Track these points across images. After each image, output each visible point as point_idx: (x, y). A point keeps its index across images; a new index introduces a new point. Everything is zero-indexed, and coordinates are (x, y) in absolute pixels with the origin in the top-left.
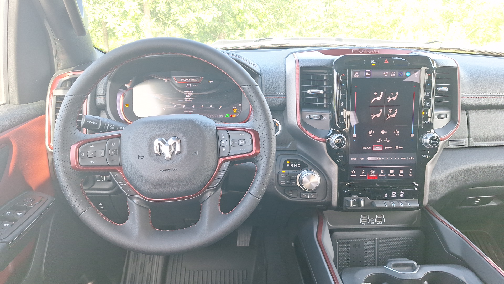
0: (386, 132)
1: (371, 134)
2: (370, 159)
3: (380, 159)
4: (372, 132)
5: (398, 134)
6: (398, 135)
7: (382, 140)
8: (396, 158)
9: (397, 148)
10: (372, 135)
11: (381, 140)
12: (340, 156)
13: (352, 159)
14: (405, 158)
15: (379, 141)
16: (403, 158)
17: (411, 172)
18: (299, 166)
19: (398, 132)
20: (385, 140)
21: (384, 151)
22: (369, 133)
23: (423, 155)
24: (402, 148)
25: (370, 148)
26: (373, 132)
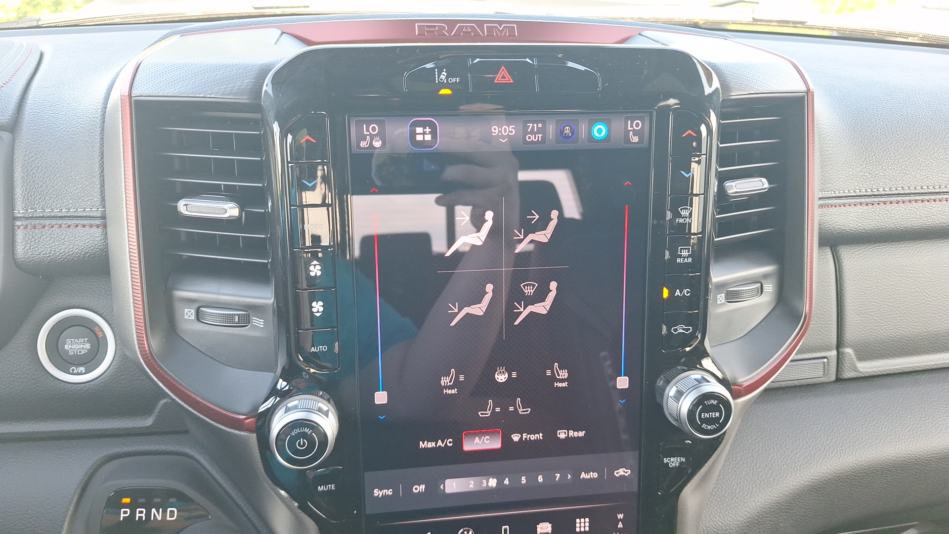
0: (514, 375)
1: (451, 388)
2: (452, 486)
3: (493, 482)
4: (457, 377)
5: (562, 381)
6: (565, 384)
7: (498, 410)
8: (558, 475)
9: (562, 435)
10: (454, 391)
11: (494, 409)
12: (320, 489)
13: (377, 493)
14: (595, 475)
15: (489, 412)
16: (587, 472)
17: (620, 525)
18: (172, 515)
19: (564, 374)
20: (511, 409)
21: (508, 451)
22: (445, 381)
23: (666, 460)
24: (581, 434)
25: (449, 442)
26: (462, 378)
